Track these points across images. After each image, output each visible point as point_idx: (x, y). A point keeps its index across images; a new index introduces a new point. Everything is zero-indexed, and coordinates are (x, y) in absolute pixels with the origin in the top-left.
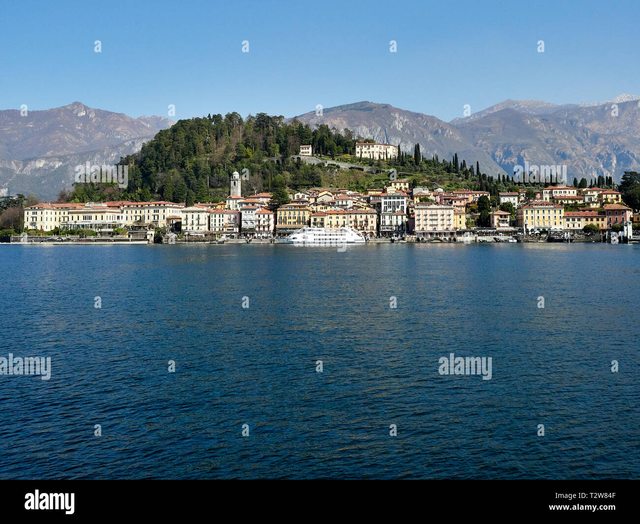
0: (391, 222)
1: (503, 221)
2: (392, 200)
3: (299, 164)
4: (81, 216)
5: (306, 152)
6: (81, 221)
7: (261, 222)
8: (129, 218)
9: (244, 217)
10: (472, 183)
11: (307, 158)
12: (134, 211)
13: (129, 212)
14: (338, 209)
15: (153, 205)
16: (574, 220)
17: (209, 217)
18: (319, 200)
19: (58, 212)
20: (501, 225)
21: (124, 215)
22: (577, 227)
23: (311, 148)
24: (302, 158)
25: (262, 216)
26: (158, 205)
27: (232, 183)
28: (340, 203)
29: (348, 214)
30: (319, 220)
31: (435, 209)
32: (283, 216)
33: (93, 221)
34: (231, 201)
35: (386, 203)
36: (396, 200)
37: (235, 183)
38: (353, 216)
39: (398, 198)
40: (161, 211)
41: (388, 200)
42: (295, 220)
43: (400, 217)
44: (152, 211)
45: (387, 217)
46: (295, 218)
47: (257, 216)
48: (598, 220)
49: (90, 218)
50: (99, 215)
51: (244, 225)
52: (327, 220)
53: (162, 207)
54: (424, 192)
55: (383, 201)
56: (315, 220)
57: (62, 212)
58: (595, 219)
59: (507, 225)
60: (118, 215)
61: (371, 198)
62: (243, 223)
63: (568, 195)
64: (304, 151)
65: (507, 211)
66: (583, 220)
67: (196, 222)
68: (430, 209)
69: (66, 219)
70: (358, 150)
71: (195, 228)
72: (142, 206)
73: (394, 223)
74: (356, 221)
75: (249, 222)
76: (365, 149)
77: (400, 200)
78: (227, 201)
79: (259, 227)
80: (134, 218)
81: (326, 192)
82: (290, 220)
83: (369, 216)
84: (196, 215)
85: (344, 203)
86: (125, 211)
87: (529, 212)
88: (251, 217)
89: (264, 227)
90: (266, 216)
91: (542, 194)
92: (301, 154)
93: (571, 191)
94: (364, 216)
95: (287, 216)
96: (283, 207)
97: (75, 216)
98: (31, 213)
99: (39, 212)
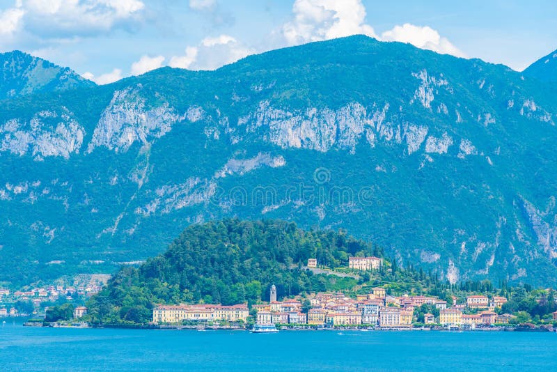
0: (369, 320)
1: (430, 319)
2: (370, 307)
3: (309, 274)
4: (193, 315)
5: (312, 264)
6: (193, 318)
7: (300, 320)
8: (218, 316)
9: (290, 317)
11: (314, 269)
12: (221, 312)
13: (218, 312)
14: (340, 312)
15: (234, 308)
17: (272, 317)
18: (327, 305)
19: (172, 311)
21: (215, 314)
23: (316, 261)
24: (310, 269)
25: (300, 317)
27: (271, 292)
28: (341, 308)
29: (346, 315)
30: (330, 319)
32: (311, 316)
33: (201, 318)
34: (273, 305)
35: (367, 309)
36: (373, 307)
40: (240, 312)
42: (318, 319)
43: (374, 318)
44: (234, 312)
45: (367, 317)
49: (199, 316)
50: (204, 315)
52: (335, 319)
54: (393, 299)
55: (365, 307)
59: (432, 322)
61: (359, 305)
62: (290, 320)
63: (482, 302)
67: (265, 319)
70: (350, 262)
72: (227, 309)
74: (350, 319)
75: (294, 320)
76: (355, 262)
79: (299, 323)
81: (331, 299)
82: (315, 319)
83: (357, 317)
84: (265, 316)
86: (215, 311)
87: (443, 315)
88: (295, 317)
89: (302, 323)
90: (303, 317)
91: (467, 301)
92: (309, 265)
93: (485, 299)
96: (311, 311)
97: (189, 314)
98: (157, 312)
99: (163, 312)
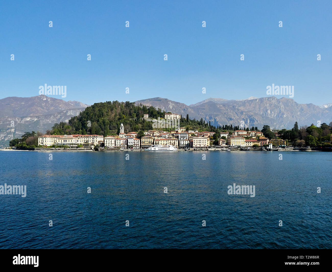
0: (183, 143)
1: (223, 143)
2: (183, 135)
3: (144, 121)
4: (63, 140)
5: (146, 116)
6: (63, 142)
7: (136, 143)
8: (82, 141)
9: (129, 141)
10: (208, 129)
11: (147, 119)
12: (84, 139)
13: (82, 139)
14: (164, 138)
15: (92, 136)
16: (248, 143)
17: (115, 141)
18: (154, 135)
19: (52, 139)
20: (223, 144)
21: (80, 140)
22: (250, 145)
23: (148, 115)
24: (145, 119)
25: (136, 141)
26: (94, 136)
27: (121, 128)
28: (163, 136)
29: (168, 140)
30: (157, 142)
31: (200, 138)
32: (143, 141)
33: (68, 142)
34: (121, 135)
35: (180, 136)
36: (184, 135)
37: (122, 128)
38: (170, 141)
39: (185, 134)
40: (95, 138)
41: (181, 135)
42: (148, 142)
43: (187, 141)
44: (91, 138)
45: (182, 141)
46: (148, 141)
47: (134, 141)
48: (257, 143)
49: (66, 141)
50: (70, 140)
51: (129, 144)
52: (160, 142)
53: (96, 137)
54: (192, 132)
55: (179, 135)
56: (156, 142)
57: (54, 139)
58: (256, 142)
59: (225, 144)
60: (77, 140)
62: (128, 143)
63: (244, 133)
64: (145, 116)
65: (224, 139)
66: (252, 143)
67: (110, 143)
68: (199, 138)
69: (56, 141)
70: (166, 116)
71: (110, 145)
72: (87, 136)
73: (185, 144)
74: (171, 143)
75: (131, 143)
76: (168, 116)
77: (186, 135)
78: (119, 135)
79: (135, 145)
80: (84, 141)
81: (157, 132)
82: (146, 142)
83: (175, 141)
84: (110, 140)
85: (165, 136)
86: (80, 139)
87: (233, 140)
88: (132, 141)
89: (136, 145)
90: (137, 141)
91: (234, 133)
92: (144, 117)
93: (245, 132)
94: (174, 141)
95: (145, 141)
96: (143, 137)
97: (60, 140)
98: (41, 139)
99: (44, 139)
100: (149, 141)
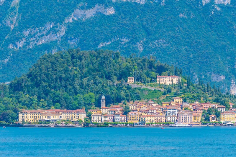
0: (170, 119)
2: (171, 110)
3: (128, 88)
4: (47, 116)
6: (47, 119)
7: (122, 120)
9: (115, 117)
12: (66, 115)
14: (150, 114)
15: (76, 112)
17: (102, 118)
20: (213, 120)
21: (62, 116)
25: (122, 117)
27: (102, 101)
28: (151, 111)
29: (154, 116)
30: (143, 119)
31: (186, 115)
32: (130, 117)
33: (52, 118)
35: (169, 111)
36: (173, 110)
37: (103, 101)
38: (156, 117)
40: (80, 114)
41: (170, 110)
42: (134, 119)
43: (174, 118)
44: (76, 115)
47: (120, 117)
50: (55, 116)
52: (146, 119)
55: (168, 111)
59: (215, 120)
60: (60, 116)
61: (164, 109)
62: (115, 120)
64: (130, 80)
67: (97, 120)
68: (184, 115)
70: (158, 79)
73: (172, 120)
74: (157, 119)
75: (117, 120)
76: (161, 79)
77: (175, 110)
78: (102, 110)
81: (144, 105)
82: (132, 119)
83: (162, 117)
84: (97, 117)
85: (153, 111)
86: (62, 114)
87: (223, 116)
88: (118, 118)
90: (124, 117)
92: (128, 82)
94: (160, 117)
95: (131, 117)
96: (130, 113)
97: (44, 116)
98: (21, 114)
99: (25, 114)
100: (135, 117)
